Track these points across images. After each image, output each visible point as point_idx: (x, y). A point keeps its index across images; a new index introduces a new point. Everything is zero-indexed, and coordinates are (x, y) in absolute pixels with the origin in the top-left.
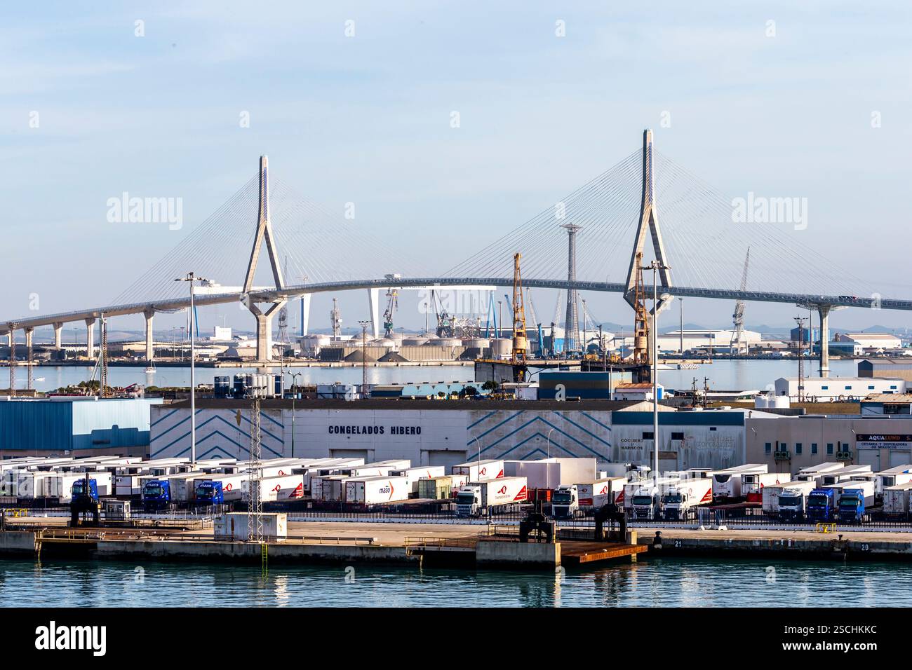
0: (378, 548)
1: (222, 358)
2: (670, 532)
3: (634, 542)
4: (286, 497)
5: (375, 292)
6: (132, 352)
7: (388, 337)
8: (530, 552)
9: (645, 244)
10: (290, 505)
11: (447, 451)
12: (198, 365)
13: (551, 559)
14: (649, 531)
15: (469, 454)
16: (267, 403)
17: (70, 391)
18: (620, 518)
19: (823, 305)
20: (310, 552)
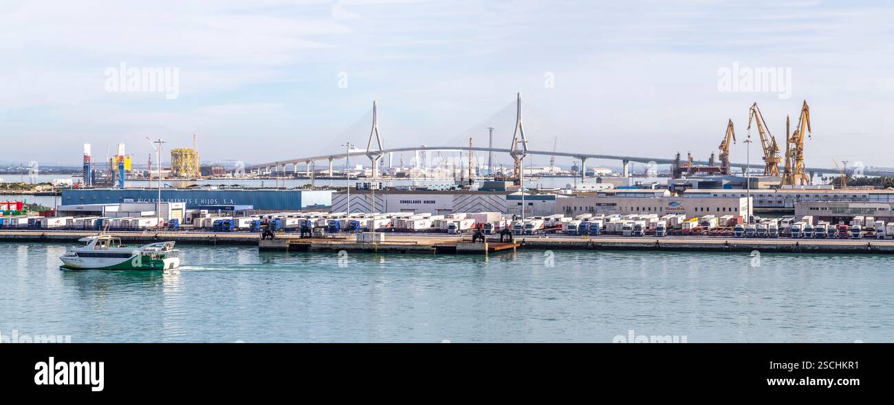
0: (420, 245)
1: (359, 176)
2: (528, 239)
3: (515, 242)
4: (384, 227)
5: (417, 152)
6: (323, 174)
7: (422, 168)
8: (477, 246)
9: (518, 135)
10: (386, 230)
11: (445, 210)
12: (350, 179)
13: (484, 249)
14: (520, 239)
15: (453, 211)
16: (376, 191)
17: (300, 188)
18: (510, 234)
19: (583, 158)
20: (393, 247)
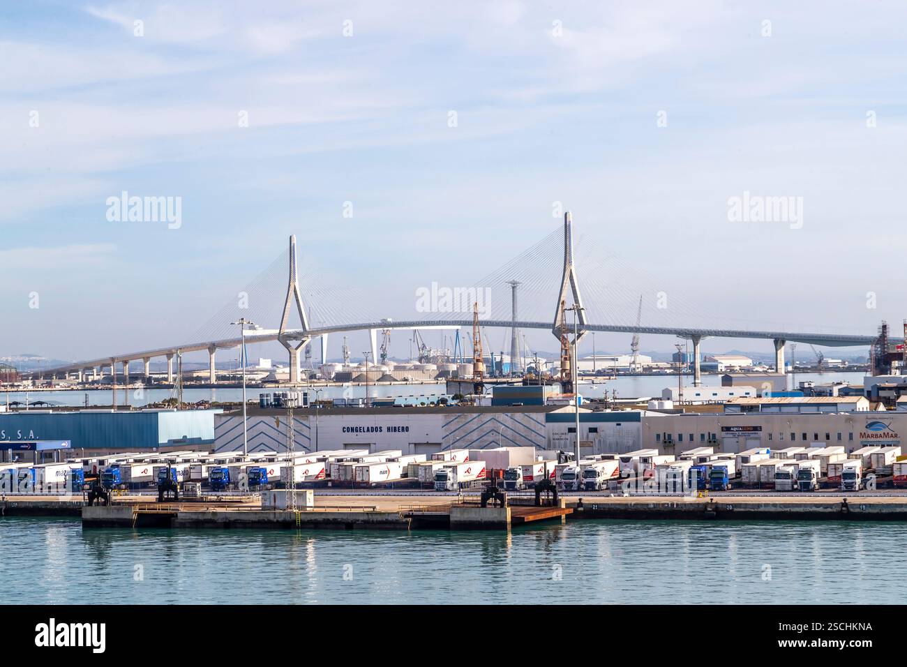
0: (380, 514)
1: (265, 381)
2: (589, 499)
3: (563, 506)
4: (313, 479)
5: (374, 331)
6: (199, 378)
7: (383, 364)
8: (489, 514)
9: (567, 294)
10: (317, 485)
11: (427, 443)
12: (248, 386)
13: (504, 520)
14: (574, 498)
15: (444, 446)
16: (298, 411)
17: (156, 406)
18: (553, 489)
19: (695, 336)
20: (331, 517)
